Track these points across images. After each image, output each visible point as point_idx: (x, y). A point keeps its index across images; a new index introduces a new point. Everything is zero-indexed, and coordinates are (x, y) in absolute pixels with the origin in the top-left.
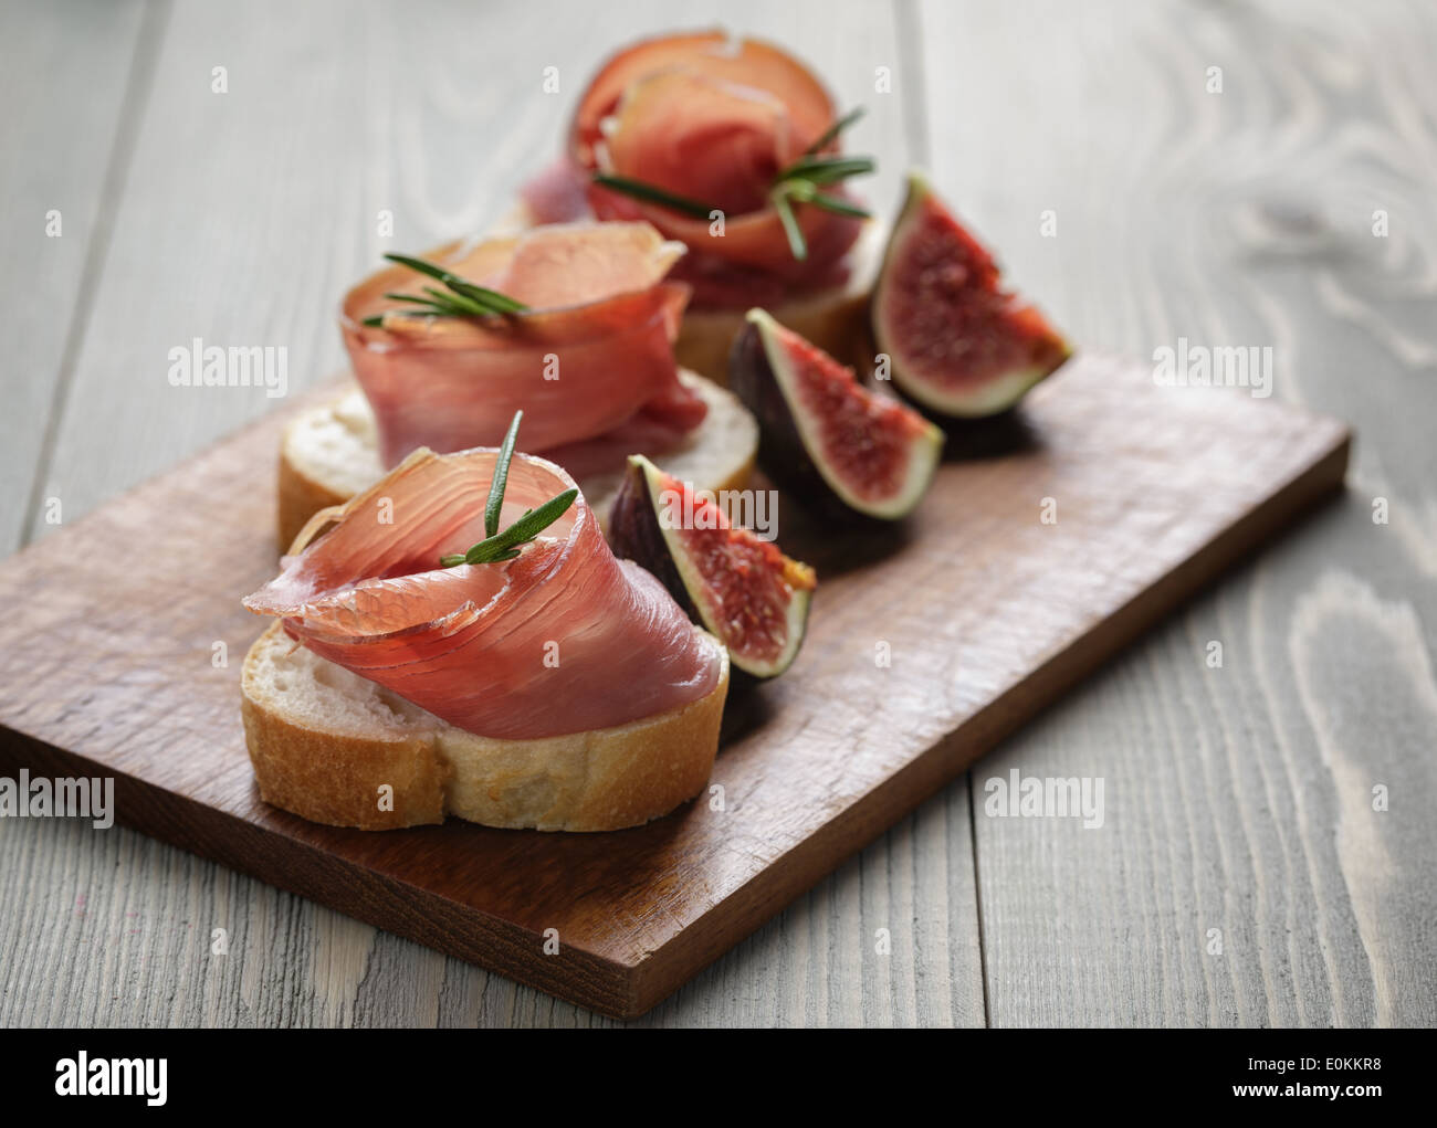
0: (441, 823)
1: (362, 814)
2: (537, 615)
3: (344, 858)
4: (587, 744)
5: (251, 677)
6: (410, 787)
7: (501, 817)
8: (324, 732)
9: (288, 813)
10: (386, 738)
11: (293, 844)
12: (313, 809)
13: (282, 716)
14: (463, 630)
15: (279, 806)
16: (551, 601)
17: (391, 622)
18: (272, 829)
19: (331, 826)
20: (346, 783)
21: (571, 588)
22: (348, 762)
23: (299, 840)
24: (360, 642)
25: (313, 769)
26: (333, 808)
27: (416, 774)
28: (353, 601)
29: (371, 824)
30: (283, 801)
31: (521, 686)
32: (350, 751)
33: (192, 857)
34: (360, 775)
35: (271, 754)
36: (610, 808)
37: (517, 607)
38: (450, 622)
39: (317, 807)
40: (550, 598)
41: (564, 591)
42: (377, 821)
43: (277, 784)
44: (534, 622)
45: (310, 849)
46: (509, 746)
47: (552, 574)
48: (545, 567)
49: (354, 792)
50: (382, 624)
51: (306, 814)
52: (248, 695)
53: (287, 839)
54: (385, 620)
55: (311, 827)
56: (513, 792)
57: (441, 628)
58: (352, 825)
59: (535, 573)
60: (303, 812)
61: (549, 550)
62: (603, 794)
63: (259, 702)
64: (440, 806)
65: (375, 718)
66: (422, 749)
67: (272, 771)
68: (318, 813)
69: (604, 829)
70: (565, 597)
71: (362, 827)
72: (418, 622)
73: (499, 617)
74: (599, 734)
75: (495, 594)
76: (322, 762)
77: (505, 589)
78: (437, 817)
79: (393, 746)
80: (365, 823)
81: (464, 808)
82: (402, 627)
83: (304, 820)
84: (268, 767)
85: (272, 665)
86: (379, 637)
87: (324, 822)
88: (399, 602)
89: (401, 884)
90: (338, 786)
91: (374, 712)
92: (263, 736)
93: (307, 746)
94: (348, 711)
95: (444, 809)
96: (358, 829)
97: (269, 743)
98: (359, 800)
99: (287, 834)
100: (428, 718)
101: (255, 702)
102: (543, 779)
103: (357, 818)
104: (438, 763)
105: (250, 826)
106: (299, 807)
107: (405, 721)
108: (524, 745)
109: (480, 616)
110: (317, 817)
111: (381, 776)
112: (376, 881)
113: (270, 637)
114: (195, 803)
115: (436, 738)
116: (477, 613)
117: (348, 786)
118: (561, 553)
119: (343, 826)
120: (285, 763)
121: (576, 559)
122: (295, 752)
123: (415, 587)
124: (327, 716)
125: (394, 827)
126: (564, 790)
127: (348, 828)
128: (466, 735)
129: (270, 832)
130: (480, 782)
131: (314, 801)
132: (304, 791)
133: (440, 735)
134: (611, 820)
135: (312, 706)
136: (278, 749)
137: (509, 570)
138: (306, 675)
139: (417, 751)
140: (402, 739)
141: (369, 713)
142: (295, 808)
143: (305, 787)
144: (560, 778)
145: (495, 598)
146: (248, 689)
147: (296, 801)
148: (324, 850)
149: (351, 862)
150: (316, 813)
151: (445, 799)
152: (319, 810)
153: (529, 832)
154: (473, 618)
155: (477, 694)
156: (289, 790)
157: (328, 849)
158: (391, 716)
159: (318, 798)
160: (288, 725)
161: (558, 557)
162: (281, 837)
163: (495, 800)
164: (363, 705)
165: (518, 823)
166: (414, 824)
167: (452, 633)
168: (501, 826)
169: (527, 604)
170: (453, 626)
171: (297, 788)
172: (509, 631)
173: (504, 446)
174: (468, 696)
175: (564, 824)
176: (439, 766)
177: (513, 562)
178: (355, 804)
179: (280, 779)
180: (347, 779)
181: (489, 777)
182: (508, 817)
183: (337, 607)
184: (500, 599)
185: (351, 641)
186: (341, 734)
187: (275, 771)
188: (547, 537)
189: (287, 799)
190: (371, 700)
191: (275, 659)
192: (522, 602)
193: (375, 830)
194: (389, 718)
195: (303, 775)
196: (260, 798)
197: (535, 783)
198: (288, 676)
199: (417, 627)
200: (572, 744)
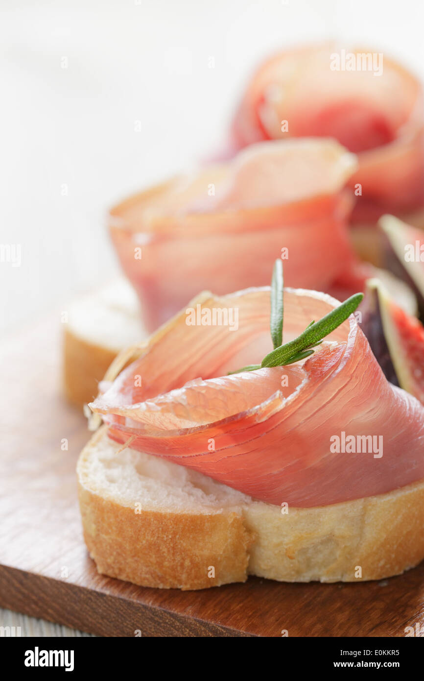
0: (244, 581)
1: (184, 577)
2: (328, 403)
3: (174, 611)
4: (365, 509)
5: (86, 475)
6: (224, 552)
7: (293, 573)
8: (154, 510)
9: (121, 582)
10: (206, 512)
11: (130, 604)
12: (143, 576)
13: (118, 502)
14: (272, 417)
15: (113, 576)
16: (340, 391)
17: (214, 414)
18: (112, 594)
19: (158, 589)
20: (172, 552)
21: (354, 379)
22: (175, 534)
23: (135, 601)
24: (186, 433)
25: (144, 542)
26: (160, 574)
27: (229, 540)
28: (184, 397)
29: (191, 585)
30: (117, 571)
31: (315, 462)
32: (176, 524)
33: (43, 623)
34: (184, 544)
35: (107, 533)
36: (379, 560)
37: (315, 396)
38: (264, 409)
39: (146, 574)
40: (339, 388)
41: (349, 382)
42: (196, 582)
43: (112, 558)
44: (327, 408)
45: (145, 607)
46: (304, 512)
47: (340, 368)
48: (332, 364)
49: (178, 558)
50: (207, 415)
51: (137, 581)
52: (86, 487)
53: (124, 601)
54: (209, 412)
55: (143, 591)
56: (303, 551)
57: (256, 414)
58: (175, 587)
59: (326, 369)
60: (134, 579)
61: (334, 351)
62: (375, 549)
63: (97, 492)
64: (245, 566)
65: (192, 499)
66: (235, 520)
67: (108, 547)
68: (147, 579)
69: (373, 578)
70: (350, 387)
71: (184, 587)
72: (235, 413)
73: (300, 404)
74: (374, 500)
75: (297, 385)
76: (153, 535)
77: (305, 381)
78: (241, 576)
79: (212, 518)
80: (186, 584)
81: (263, 567)
82: (221, 418)
83: (135, 585)
84: (104, 545)
85: (101, 465)
86: (202, 427)
87: (153, 586)
88: (220, 397)
89: (224, 629)
90: (165, 554)
91: (190, 494)
92: (100, 520)
93: (140, 523)
94: (168, 495)
95: (248, 568)
96: (180, 589)
97: (105, 525)
98: (182, 565)
99: (124, 596)
100: (234, 495)
101: (93, 493)
102: (329, 539)
103: (180, 582)
104: (245, 531)
105: (91, 592)
106: (131, 576)
107: (216, 500)
108: (316, 511)
109: (286, 404)
110: (146, 581)
111: (201, 544)
112: (203, 629)
113: (94, 445)
114: (46, 578)
115: (243, 511)
116: (285, 401)
117: (173, 554)
118: (344, 352)
119: (168, 588)
120: (120, 540)
121: (355, 357)
122: (129, 529)
123: (231, 384)
124: (154, 499)
125: (209, 586)
126: (346, 547)
127: (171, 589)
128: (267, 507)
129: (110, 596)
130: (279, 545)
131: (144, 569)
132: (136, 561)
133: (246, 508)
134: (379, 570)
135: (140, 493)
136: (114, 528)
137: (306, 366)
138: (130, 471)
139: (230, 521)
140: (219, 512)
141: (187, 495)
142: (128, 576)
143: (136, 558)
144: (343, 537)
145: (298, 389)
146: (85, 483)
147: (128, 570)
148: (156, 606)
149: (181, 614)
150: (145, 579)
151: (250, 561)
152: (147, 576)
153: (315, 584)
154: (281, 406)
155: (281, 469)
156: (123, 562)
157: (160, 606)
158: (205, 496)
159: (147, 566)
160: (123, 508)
161: (342, 355)
162: (119, 599)
163: (291, 558)
164: (180, 490)
165: (306, 578)
166: (224, 583)
167: (264, 419)
168: (293, 581)
169: (322, 392)
170: (265, 413)
171: (129, 560)
172: (309, 415)
173: (273, 284)
174: (275, 472)
175: (342, 576)
176: (246, 534)
177: (308, 360)
178: (179, 568)
179: (115, 553)
180: (173, 548)
181: (286, 540)
182: (298, 572)
183: (173, 403)
184: (302, 389)
185: (178, 433)
186: (169, 511)
187: (111, 547)
188: (330, 342)
189: (120, 570)
190: (185, 486)
191: (102, 461)
192: (319, 391)
193: (194, 589)
194: (202, 497)
195: (135, 548)
196: (97, 571)
197: (322, 543)
198: (116, 472)
199: (236, 416)
200: (352, 509)
